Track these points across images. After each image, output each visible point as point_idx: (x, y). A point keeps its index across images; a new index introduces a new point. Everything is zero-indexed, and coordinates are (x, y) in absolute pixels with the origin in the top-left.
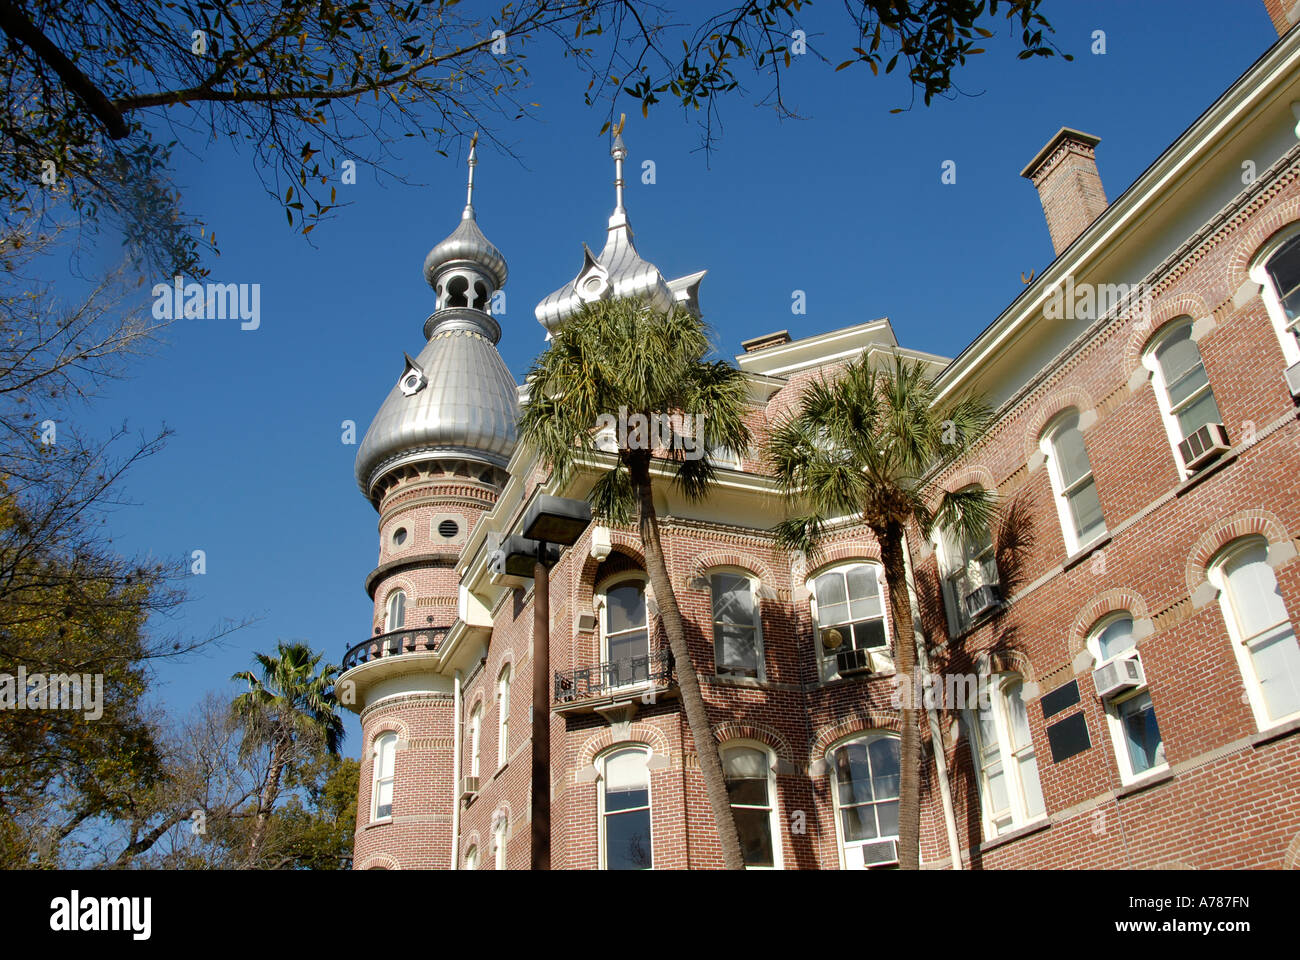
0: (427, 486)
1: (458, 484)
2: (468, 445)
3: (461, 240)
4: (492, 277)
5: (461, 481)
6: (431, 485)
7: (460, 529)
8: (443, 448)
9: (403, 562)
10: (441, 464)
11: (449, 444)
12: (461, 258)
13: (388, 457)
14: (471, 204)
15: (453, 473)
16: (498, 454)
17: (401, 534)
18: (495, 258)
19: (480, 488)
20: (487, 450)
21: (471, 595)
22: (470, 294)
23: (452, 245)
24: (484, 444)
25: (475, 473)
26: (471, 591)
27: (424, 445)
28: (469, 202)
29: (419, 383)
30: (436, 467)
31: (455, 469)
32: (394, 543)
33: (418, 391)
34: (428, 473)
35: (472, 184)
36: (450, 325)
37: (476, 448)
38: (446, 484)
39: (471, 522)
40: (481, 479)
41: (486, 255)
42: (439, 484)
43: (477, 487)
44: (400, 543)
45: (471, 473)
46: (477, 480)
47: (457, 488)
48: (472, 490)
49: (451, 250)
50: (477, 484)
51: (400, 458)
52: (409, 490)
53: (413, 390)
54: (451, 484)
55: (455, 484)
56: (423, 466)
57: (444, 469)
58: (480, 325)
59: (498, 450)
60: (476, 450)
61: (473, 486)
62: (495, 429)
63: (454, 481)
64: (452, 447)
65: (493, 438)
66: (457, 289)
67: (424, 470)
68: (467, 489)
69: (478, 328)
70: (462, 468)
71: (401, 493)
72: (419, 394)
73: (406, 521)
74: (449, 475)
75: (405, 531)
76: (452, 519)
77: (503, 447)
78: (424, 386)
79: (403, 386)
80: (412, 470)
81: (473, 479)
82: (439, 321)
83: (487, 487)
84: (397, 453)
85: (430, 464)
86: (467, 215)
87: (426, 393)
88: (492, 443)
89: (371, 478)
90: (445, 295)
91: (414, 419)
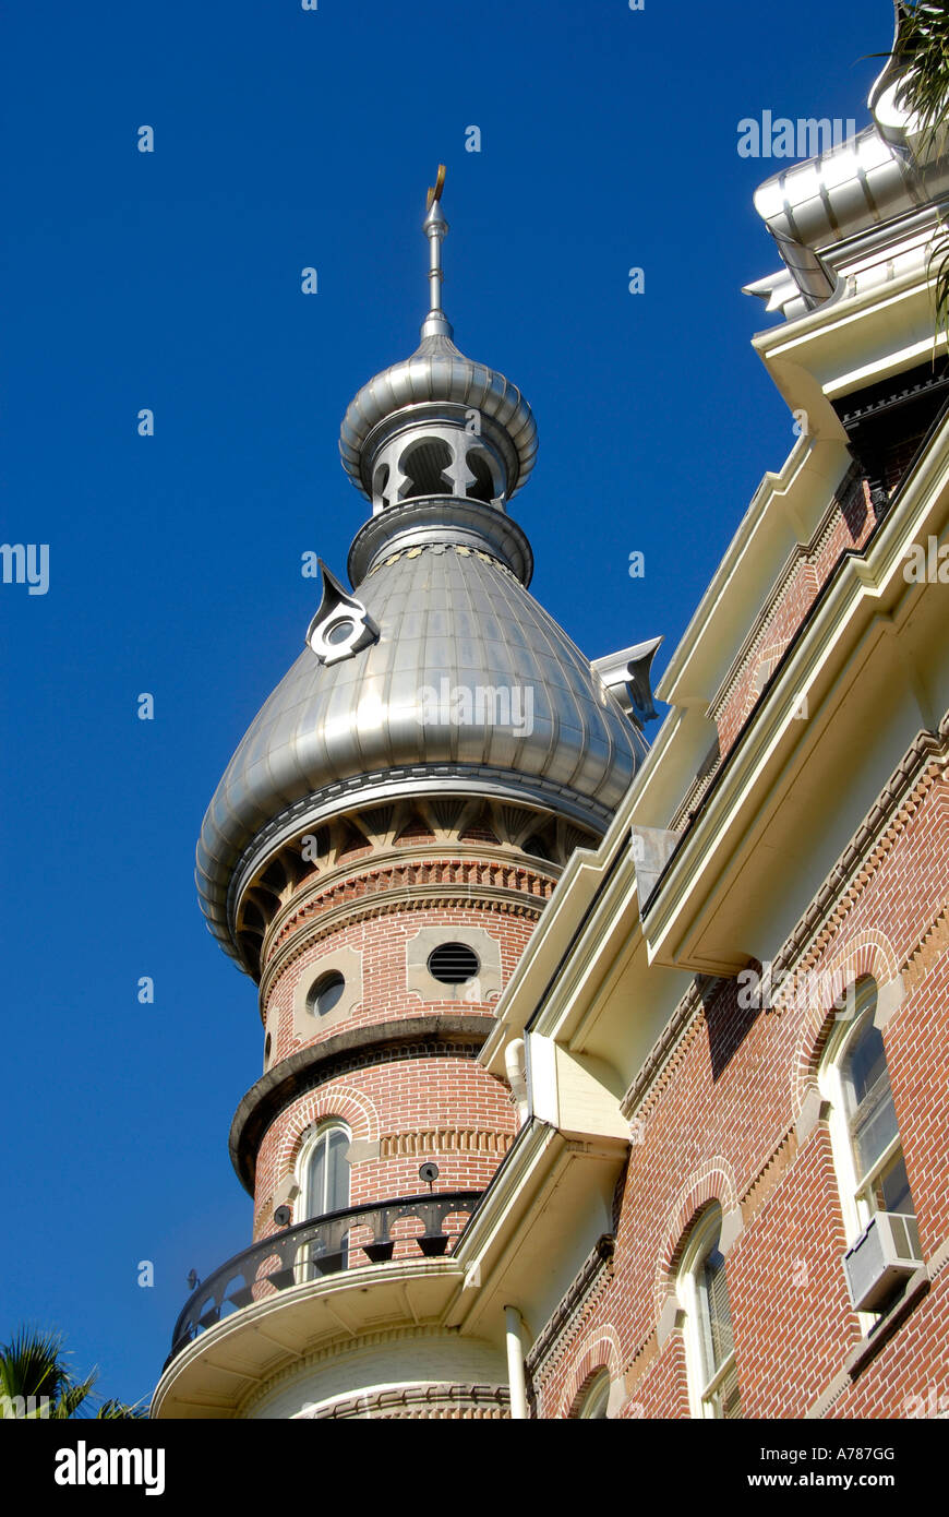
0: (392, 865)
1: (470, 859)
2: (492, 762)
3: (430, 360)
4: (504, 445)
5: (477, 852)
6: (402, 863)
7: (484, 964)
8: (430, 770)
9: (339, 1046)
10: (425, 811)
11: (445, 758)
12: (431, 400)
13: (288, 805)
14: (441, 309)
15: (455, 833)
16: (568, 787)
17: (328, 986)
18: (511, 403)
19: (528, 870)
20: (541, 777)
21: (561, 1053)
22: (459, 475)
23: (399, 377)
24: (532, 761)
25: (512, 834)
26: (563, 1043)
27: (384, 764)
28: (435, 304)
29: (359, 630)
30: (410, 818)
31: (461, 823)
32: (312, 1013)
33: (359, 648)
34: (391, 835)
35: (440, 269)
36: (415, 536)
37: (513, 770)
38: (441, 859)
39: (511, 950)
40: (526, 849)
41: (488, 394)
42: (421, 860)
43: (519, 867)
44: (322, 1012)
45: (501, 831)
46: (517, 850)
47: (468, 868)
48: (507, 873)
49: (409, 381)
50: (516, 859)
51: (320, 803)
52: (344, 880)
53: (345, 648)
54: (452, 859)
55: (462, 859)
56: (379, 817)
57: (433, 822)
58: (486, 539)
59: (565, 778)
60: (512, 773)
61: (508, 864)
62: (557, 721)
63: (460, 851)
64: (453, 766)
65: (552, 746)
66: (425, 468)
67: (381, 829)
68: (495, 870)
69: (482, 543)
70: (479, 819)
71: (322, 892)
72: (359, 655)
73: (344, 956)
74: (446, 838)
75: (341, 981)
76: (461, 939)
77: (578, 771)
78: (371, 638)
79: (319, 643)
80: (347, 833)
81: (506, 847)
82: (388, 534)
83: (543, 868)
84: (312, 792)
85: (397, 813)
86: (431, 328)
87: (375, 654)
88: (550, 760)
89: (241, 873)
90: (398, 479)
91: (355, 705)
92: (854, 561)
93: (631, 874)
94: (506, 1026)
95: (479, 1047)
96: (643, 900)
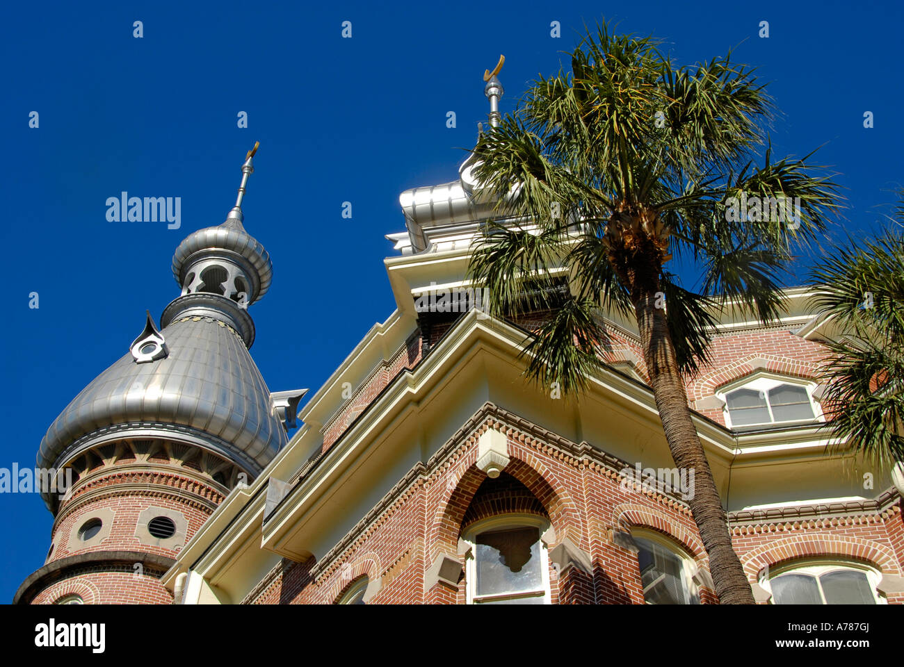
0: (144, 471)
1: (184, 476)
2: (209, 430)
3: (229, 229)
4: (255, 278)
5: (189, 474)
6: (149, 471)
7: (177, 531)
8: (176, 427)
9: (90, 558)
10: (168, 448)
11: (186, 423)
12: (224, 248)
13: (97, 429)
14: (240, 207)
15: (181, 462)
16: (244, 451)
17: (93, 526)
18: (263, 260)
19: (213, 488)
20: (232, 443)
21: (205, 584)
22: (229, 287)
23: (211, 233)
24: (229, 435)
25: (209, 469)
26: (207, 579)
27: (153, 419)
28: (238, 203)
29: (158, 349)
30: (160, 449)
31: (185, 457)
32: (80, 538)
33: (156, 359)
34: (147, 455)
35: (245, 188)
36: (199, 311)
37: (218, 437)
38: (170, 473)
39: (193, 526)
40: (214, 478)
41: (253, 253)
42: (159, 472)
43: (208, 486)
44: (85, 539)
45: (204, 466)
46: (210, 477)
47: (182, 481)
48: (202, 487)
49: (216, 236)
50: (208, 481)
51: (114, 431)
52: (116, 473)
53: (149, 357)
54: (175, 474)
55: (181, 476)
56: (143, 445)
57: (170, 454)
58: (235, 321)
59: (243, 447)
60: (217, 439)
61: (203, 483)
62: (247, 418)
63: (180, 471)
64: (189, 428)
65: (241, 430)
66: (213, 279)
67: (142, 451)
68: (196, 485)
69: (232, 322)
70: (194, 458)
71: (103, 477)
72: (156, 362)
73: (105, 512)
74: (175, 463)
75: (101, 525)
76: (169, 516)
77: (250, 445)
78: (164, 355)
79: (136, 351)
80: (126, 449)
81: (205, 474)
82: (186, 306)
83: (220, 489)
84: (112, 425)
85: (153, 445)
86: (233, 214)
87: (164, 364)
88: (238, 436)
89: (62, 458)
90: (198, 281)
91: (146, 386)
92: (407, 374)
93: (263, 502)
94: (180, 565)
95: (163, 573)
96: (266, 515)
